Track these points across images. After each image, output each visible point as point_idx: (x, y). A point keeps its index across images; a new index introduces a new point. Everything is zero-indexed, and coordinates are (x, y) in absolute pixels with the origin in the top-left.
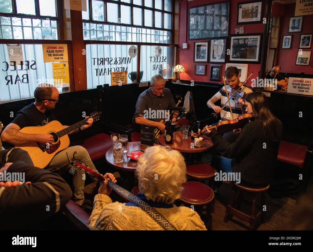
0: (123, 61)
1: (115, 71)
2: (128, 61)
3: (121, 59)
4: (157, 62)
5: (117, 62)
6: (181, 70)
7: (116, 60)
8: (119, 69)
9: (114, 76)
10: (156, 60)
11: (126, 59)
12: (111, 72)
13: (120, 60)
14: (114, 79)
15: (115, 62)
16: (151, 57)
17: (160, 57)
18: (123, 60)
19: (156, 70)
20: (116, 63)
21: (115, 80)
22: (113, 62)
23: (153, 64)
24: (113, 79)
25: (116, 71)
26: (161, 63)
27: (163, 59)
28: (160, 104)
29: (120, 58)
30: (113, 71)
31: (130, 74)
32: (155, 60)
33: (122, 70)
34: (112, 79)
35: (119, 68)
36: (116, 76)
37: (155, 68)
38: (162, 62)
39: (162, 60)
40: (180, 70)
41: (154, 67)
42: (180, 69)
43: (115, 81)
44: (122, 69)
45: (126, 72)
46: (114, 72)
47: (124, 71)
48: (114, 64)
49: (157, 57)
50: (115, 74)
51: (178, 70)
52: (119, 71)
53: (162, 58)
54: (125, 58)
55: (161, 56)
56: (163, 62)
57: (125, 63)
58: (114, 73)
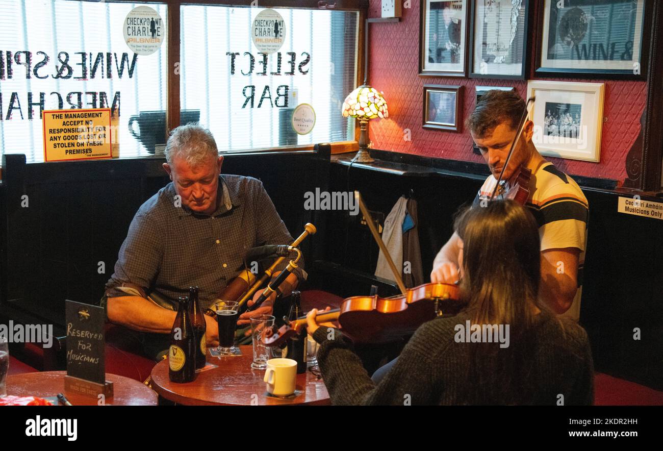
0: (100, 65)
1: (61, 105)
2: (122, 67)
3: (88, 57)
4: (264, 73)
5: (70, 71)
6: (366, 110)
7: (67, 60)
8: (79, 99)
9: (58, 124)
10: (259, 67)
11: (113, 59)
12: (42, 108)
13: (83, 64)
14: (55, 138)
15: (62, 69)
16: (233, 56)
17: (279, 54)
18: (97, 62)
19: (259, 106)
20: (65, 73)
21: (62, 141)
22: (49, 69)
23: (240, 81)
24: (51, 135)
25: (67, 106)
26: (284, 79)
27: (292, 62)
28: (218, 242)
29: (84, 54)
30: (51, 104)
31: (137, 119)
32: (252, 67)
33: (94, 104)
34: (49, 136)
35: (79, 94)
36: (64, 124)
37: (252, 97)
38: (287, 73)
39: (286, 67)
40: (362, 109)
41: (248, 92)
42: (364, 105)
43: (63, 145)
44: (95, 100)
45: (114, 112)
46: (56, 108)
47: (102, 106)
48: (57, 77)
49: (265, 56)
50: (60, 117)
51: (358, 107)
52: (80, 106)
53: (286, 58)
54: (109, 55)
55: (284, 50)
56: (292, 73)
57: (109, 76)
58: (57, 115)
